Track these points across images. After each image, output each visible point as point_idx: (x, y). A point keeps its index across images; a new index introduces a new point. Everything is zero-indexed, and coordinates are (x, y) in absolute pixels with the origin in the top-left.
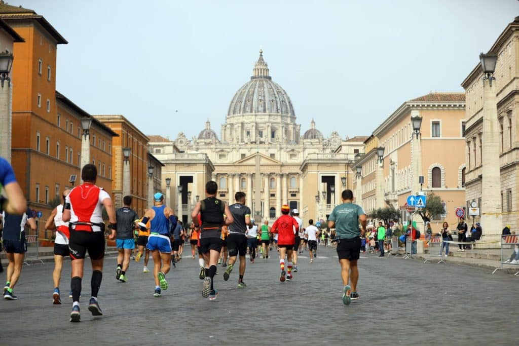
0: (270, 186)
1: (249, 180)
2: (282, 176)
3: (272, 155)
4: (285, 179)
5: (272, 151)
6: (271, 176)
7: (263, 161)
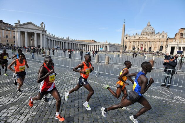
0: (145, 44)
1: (140, 43)
2: (148, 42)
3: (146, 37)
4: (149, 42)
5: (146, 36)
6: (145, 42)
7: (144, 38)
